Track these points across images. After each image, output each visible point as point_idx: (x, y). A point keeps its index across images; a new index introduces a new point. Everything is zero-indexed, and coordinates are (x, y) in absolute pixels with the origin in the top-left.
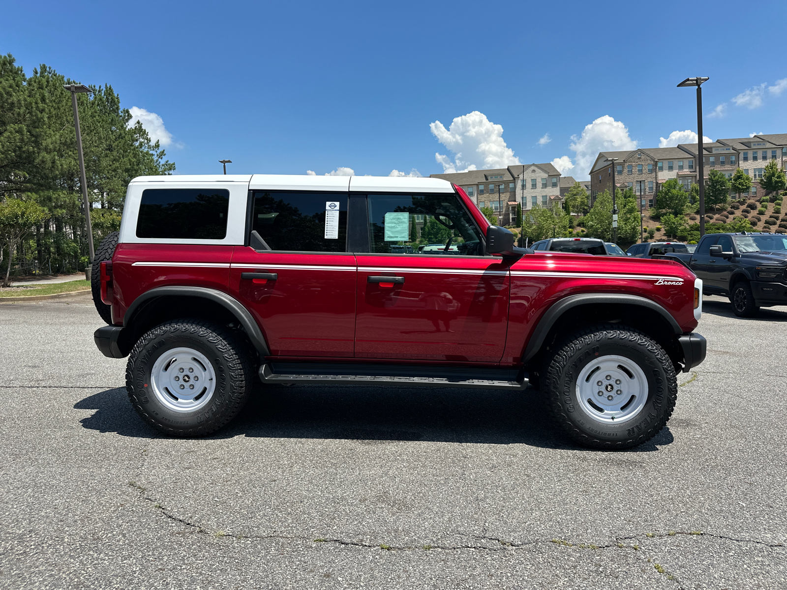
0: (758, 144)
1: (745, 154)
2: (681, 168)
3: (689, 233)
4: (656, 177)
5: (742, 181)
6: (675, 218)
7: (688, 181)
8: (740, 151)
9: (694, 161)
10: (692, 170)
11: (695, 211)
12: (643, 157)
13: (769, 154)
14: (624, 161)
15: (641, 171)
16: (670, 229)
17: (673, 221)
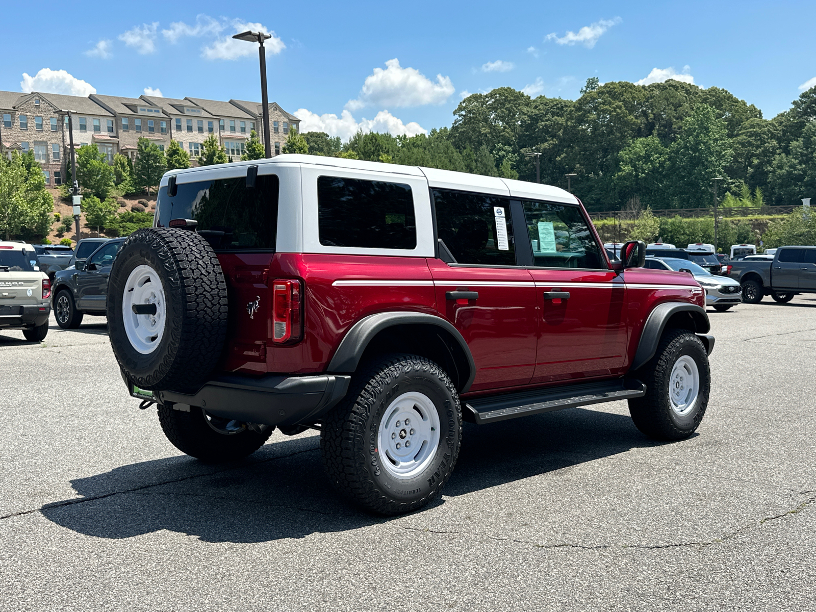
0: (192, 111)
1: (178, 121)
2: (97, 129)
3: (121, 225)
4: (63, 139)
5: (179, 158)
6: (101, 202)
7: (107, 149)
8: (172, 116)
9: (114, 122)
10: (112, 134)
11: (124, 194)
12: (42, 106)
13: (206, 126)
14: (14, 108)
15: (40, 126)
16: (96, 218)
17: (100, 207)
